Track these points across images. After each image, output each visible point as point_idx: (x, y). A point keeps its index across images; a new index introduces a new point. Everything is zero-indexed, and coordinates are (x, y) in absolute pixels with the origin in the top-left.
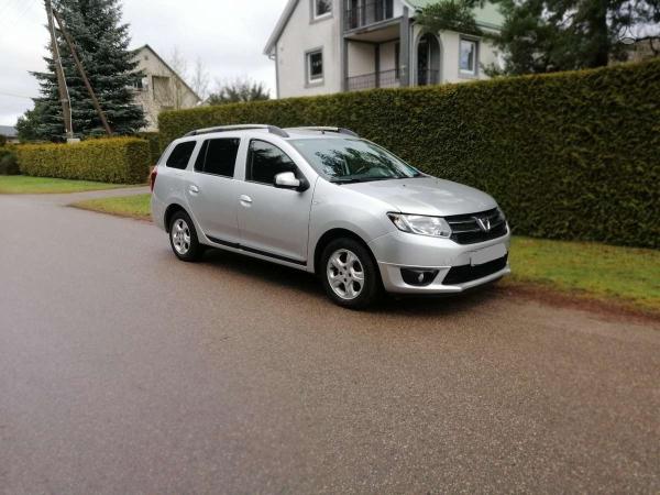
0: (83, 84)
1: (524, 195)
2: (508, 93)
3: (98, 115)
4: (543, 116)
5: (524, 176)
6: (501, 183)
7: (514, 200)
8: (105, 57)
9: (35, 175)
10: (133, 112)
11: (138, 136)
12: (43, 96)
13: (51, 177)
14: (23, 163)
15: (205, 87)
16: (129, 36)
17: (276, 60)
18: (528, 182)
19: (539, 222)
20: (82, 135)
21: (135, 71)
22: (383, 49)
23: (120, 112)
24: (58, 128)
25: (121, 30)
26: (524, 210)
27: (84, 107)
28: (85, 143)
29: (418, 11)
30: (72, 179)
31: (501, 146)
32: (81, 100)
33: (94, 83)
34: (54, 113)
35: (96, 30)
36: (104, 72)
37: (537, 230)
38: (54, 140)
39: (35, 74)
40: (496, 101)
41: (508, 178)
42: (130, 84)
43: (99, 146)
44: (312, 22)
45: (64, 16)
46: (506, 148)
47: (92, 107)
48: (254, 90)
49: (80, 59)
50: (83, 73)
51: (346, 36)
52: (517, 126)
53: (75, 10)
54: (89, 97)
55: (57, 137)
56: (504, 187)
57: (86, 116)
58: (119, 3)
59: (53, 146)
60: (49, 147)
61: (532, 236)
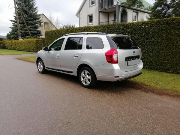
0: (24, 24)
1: (165, 59)
2: (161, 24)
3: (28, 32)
4: (174, 32)
5: (166, 52)
6: (157, 54)
7: (162, 60)
8: (31, 16)
9: (10, 49)
10: (38, 32)
11: (39, 38)
12: (13, 27)
13: (14, 50)
14: (7, 46)
15: (59, 25)
16: (38, 10)
17: (79, 18)
18: (167, 54)
19: (171, 68)
20: (23, 38)
21: (39, 20)
22: (110, 14)
23: (35, 32)
24: (17, 36)
25: (35, 8)
26: (165, 63)
27: (24, 30)
28: (24, 40)
29: (121, 3)
30: (20, 50)
31: (157, 42)
32: (23, 28)
33: (27, 23)
34: (16, 32)
35: (28, 8)
36: (30, 20)
37: (169, 70)
38: (16, 39)
39: (11, 20)
40: (156, 27)
41: (160, 53)
42: (38, 24)
43: (28, 41)
44: (90, 7)
45: (19, 4)
46: (159, 43)
47: (27, 30)
48: (72, 26)
49: (24, 17)
50: (24, 21)
51: (100, 11)
52: (164, 35)
53: (23, 3)
54: (26, 27)
55: (16, 38)
56: (158, 56)
57: (24, 33)
58: (35, 1)
59: (15, 41)
60: (14, 41)
61: (168, 72)
